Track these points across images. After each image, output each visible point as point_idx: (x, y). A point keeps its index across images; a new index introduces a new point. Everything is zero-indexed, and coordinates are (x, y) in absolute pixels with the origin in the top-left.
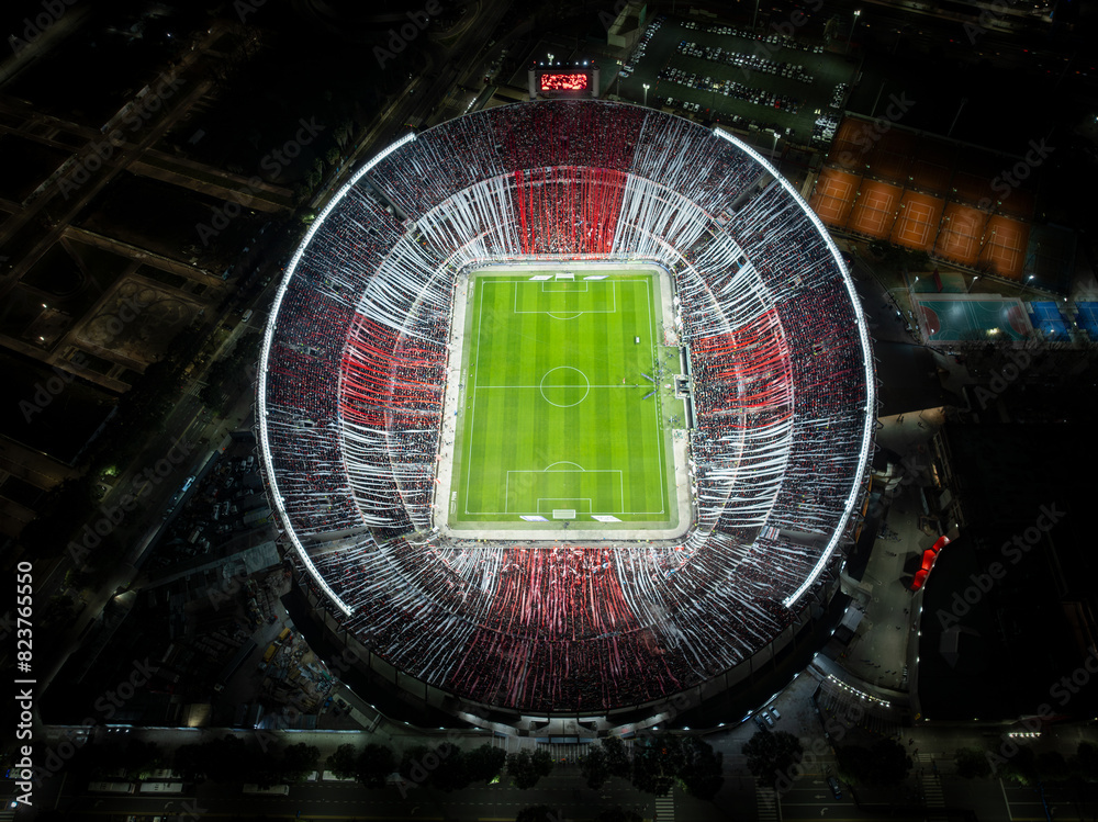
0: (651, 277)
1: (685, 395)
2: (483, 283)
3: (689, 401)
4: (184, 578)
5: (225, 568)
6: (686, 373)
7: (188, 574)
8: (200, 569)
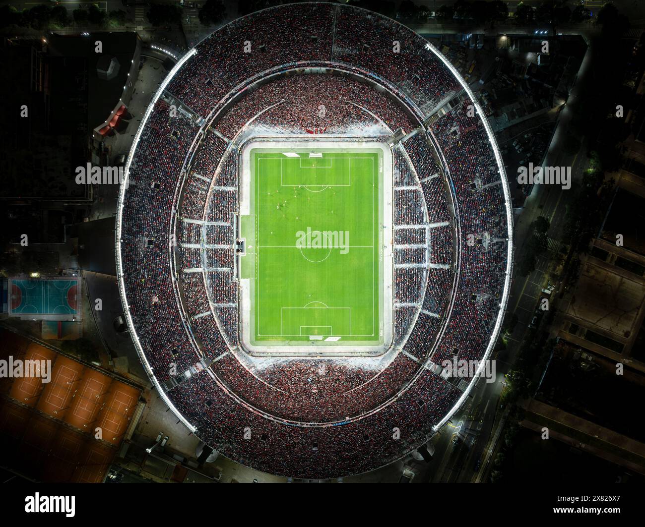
0: (257, 339)
1: (240, 241)
2: (373, 335)
3: (237, 236)
4: (529, 114)
5: (507, 120)
6: (237, 257)
7: (527, 117)
8: (521, 120)
